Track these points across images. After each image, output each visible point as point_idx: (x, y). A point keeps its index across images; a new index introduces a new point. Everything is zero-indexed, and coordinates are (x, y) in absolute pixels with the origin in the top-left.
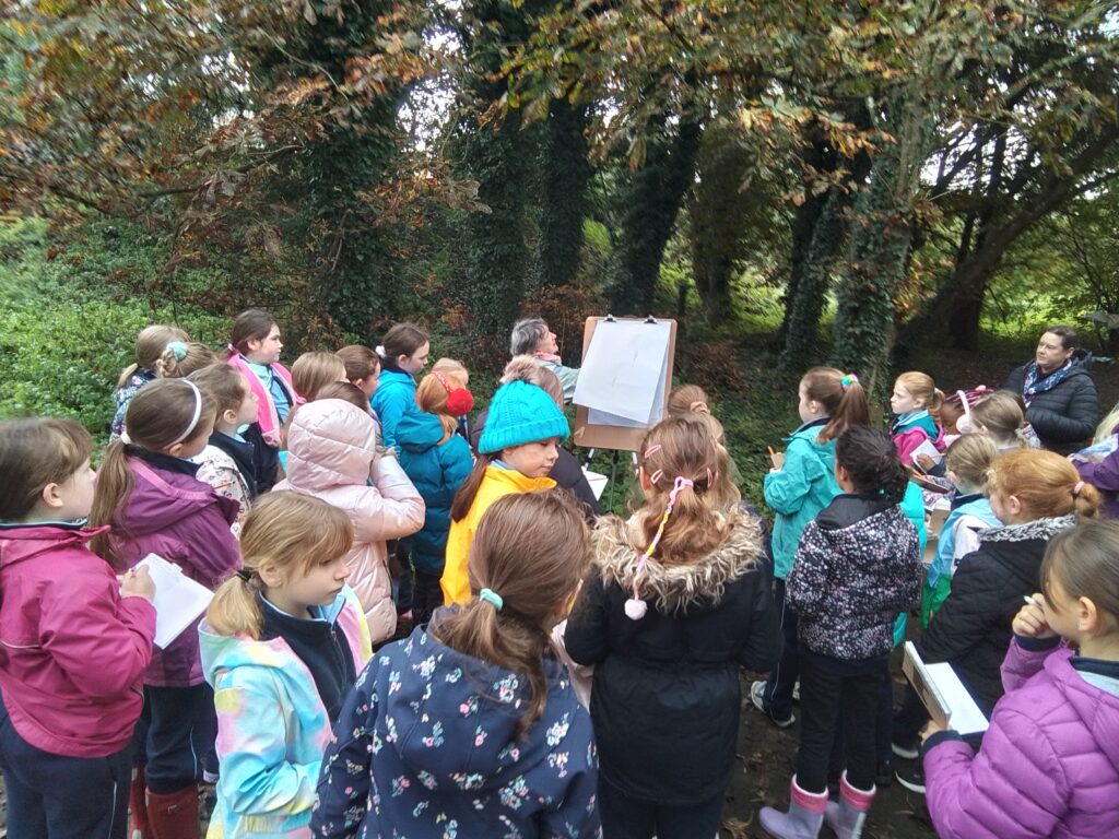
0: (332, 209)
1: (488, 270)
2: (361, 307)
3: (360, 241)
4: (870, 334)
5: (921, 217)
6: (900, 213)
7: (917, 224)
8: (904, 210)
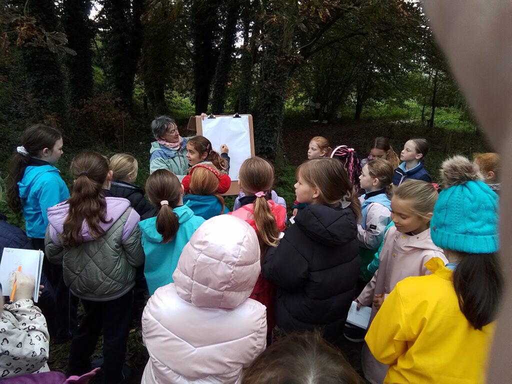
4: (276, 116)
5: (294, 59)
6: (286, 57)
7: (293, 62)
8: (288, 55)
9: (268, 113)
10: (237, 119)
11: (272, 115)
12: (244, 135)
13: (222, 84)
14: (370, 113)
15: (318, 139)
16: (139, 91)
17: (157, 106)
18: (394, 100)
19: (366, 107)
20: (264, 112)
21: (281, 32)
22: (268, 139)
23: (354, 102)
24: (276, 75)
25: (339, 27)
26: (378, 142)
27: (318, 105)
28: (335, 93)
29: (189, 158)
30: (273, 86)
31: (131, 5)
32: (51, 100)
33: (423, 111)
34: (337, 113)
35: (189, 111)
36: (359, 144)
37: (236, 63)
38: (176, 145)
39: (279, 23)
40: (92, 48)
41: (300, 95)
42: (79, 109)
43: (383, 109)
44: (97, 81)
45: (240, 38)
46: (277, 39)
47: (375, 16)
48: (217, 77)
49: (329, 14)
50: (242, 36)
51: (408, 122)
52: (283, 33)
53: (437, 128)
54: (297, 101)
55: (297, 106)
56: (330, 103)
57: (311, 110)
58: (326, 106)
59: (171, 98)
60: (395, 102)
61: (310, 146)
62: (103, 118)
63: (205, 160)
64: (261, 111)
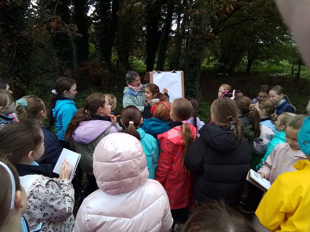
0: (10, 35)
1: (61, 56)
2: (27, 72)
3: (24, 47)
4: (197, 71)
5: (209, 36)
6: (204, 35)
7: (208, 38)
8: (205, 34)
9: (191, 69)
10: (174, 74)
11: (194, 71)
12: (178, 83)
13: (163, 52)
14: (256, 69)
15: (225, 86)
16: (114, 56)
17: (124, 65)
18: (273, 61)
19: (254, 65)
20: (189, 69)
21: (201, 20)
22: (191, 85)
23: (246, 62)
24: (197, 46)
25: (237, 15)
26: (263, 88)
27: (222, 64)
28: (233, 56)
29: (146, 96)
30: (195, 53)
31: (111, 7)
32: (66, 62)
33: (292, 68)
34: (235, 69)
35: (142, 68)
36: (249, 88)
37: (171, 39)
38: (139, 88)
39: (200, 15)
40: (88, 32)
41: (211, 58)
42: (81, 67)
43: (265, 66)
44: (91, 51)
45: (174, 24)
46: (198, 24)
47: (262, 9)
48: (160, 48)
49: (233, 9)
50: (176, 23)
51: (282, 75)
52: (202, 21)
53: (302, 79)
54: (209, 61)
55: (209, 64)
56: (231, 63)
57: (218, 67)
58: (228, 65)
59: (133, 61)
60: (273, 62)
61: (220, 90)
62: (94, 73)
63: (156, 98)
64: (187, 68)
